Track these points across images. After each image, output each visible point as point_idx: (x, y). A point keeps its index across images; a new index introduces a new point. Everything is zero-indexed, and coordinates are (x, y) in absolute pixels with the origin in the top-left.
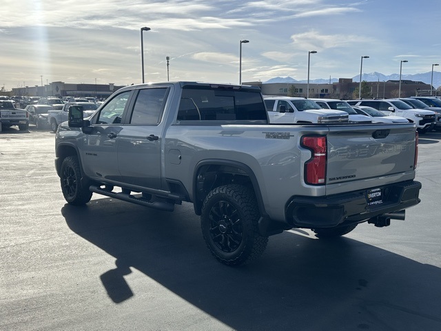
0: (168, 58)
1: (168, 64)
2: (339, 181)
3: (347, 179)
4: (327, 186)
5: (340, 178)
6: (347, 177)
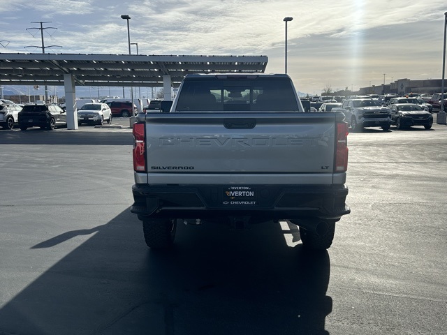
2: (167, 170)
3: (180, 170)
4: (150, 175)
5: (168, 168)
6: (179, 168)
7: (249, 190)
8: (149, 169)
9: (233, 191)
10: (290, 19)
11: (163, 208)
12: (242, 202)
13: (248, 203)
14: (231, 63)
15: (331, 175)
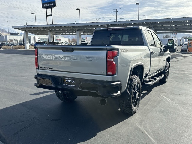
2: (44, 69)
3: (48, 69)
7: (73, 80)
9: (67, 80)
12: (70, 85)
13: (73, 86)
15: (105, 76)
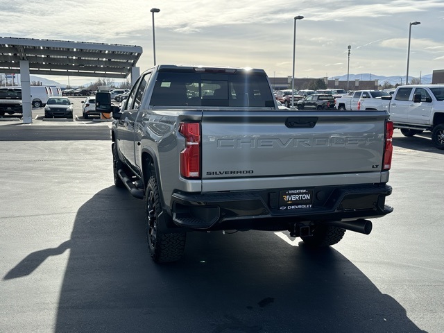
0: (349, 47)
1: (349, 54)
2: (224, 175)
3: (239, 175)
4: (204, 181)
5: (226, 173)
6: (237, 172)
7: (305, 193)
8: (204, 175)
9: (290, 195)
10: (158, 11)
11: (225, 219)
12: (299, 206)
13: (305, 206)
14: (101, 51)
15: (379, 173)
